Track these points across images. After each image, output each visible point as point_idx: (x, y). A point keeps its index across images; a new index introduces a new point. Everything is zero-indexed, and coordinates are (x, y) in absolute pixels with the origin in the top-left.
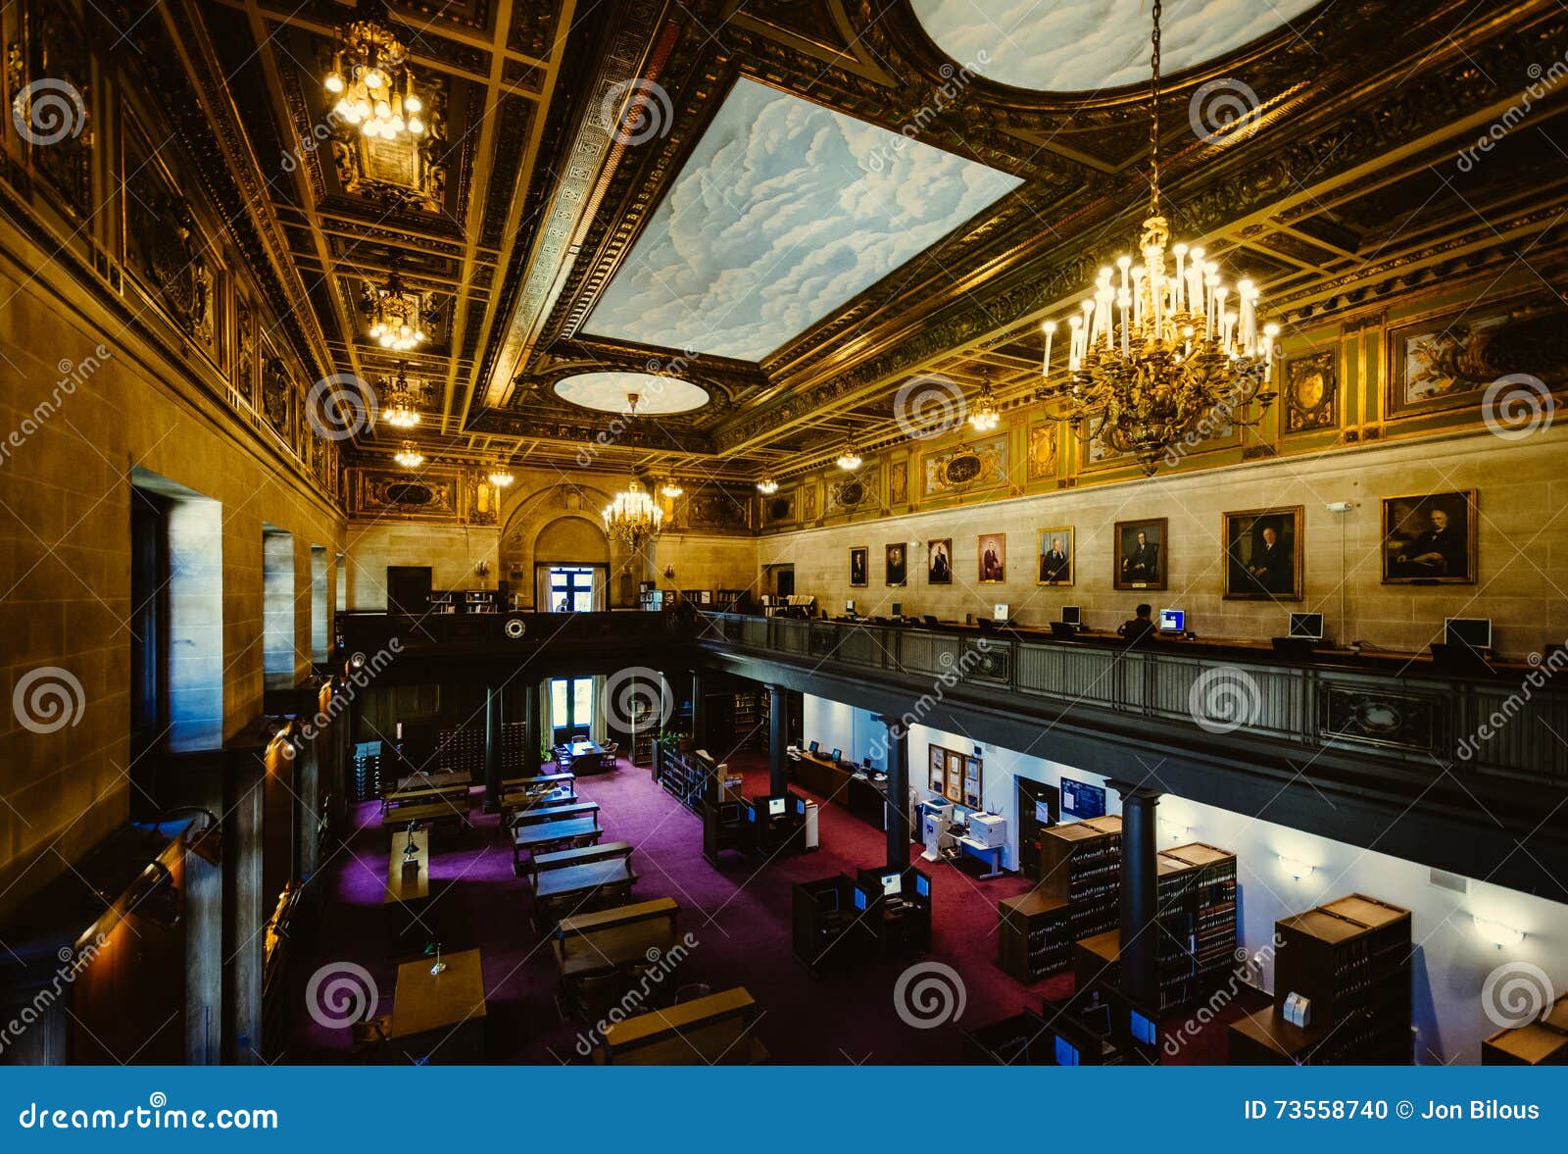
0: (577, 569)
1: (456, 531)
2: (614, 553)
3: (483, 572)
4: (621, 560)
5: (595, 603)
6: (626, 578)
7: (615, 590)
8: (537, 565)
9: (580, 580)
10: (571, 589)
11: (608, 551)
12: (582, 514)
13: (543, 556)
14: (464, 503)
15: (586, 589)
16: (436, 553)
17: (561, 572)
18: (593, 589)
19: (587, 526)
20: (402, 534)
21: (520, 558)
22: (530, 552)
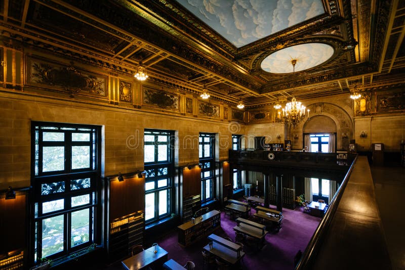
0: (323, 135)
1: (271, 125)
2: (339, 128)
3: (279, 138)
4: (342, 131)
5: (330, 149)
6: (345, 138)
7: (339, 144)
8: (304, 134)
9: (323, 140)
10: (320, 143)
11: (336, 127)
12: (323, 114)
13: (307, 131)
14: (274, 117)
15: (326, 143)
16: (266, 133)
17: (316, 137)
18: (329, 143)
19: (326, 118)
20: (258, 127)
21: (298, 132)
22: (301, 130)
